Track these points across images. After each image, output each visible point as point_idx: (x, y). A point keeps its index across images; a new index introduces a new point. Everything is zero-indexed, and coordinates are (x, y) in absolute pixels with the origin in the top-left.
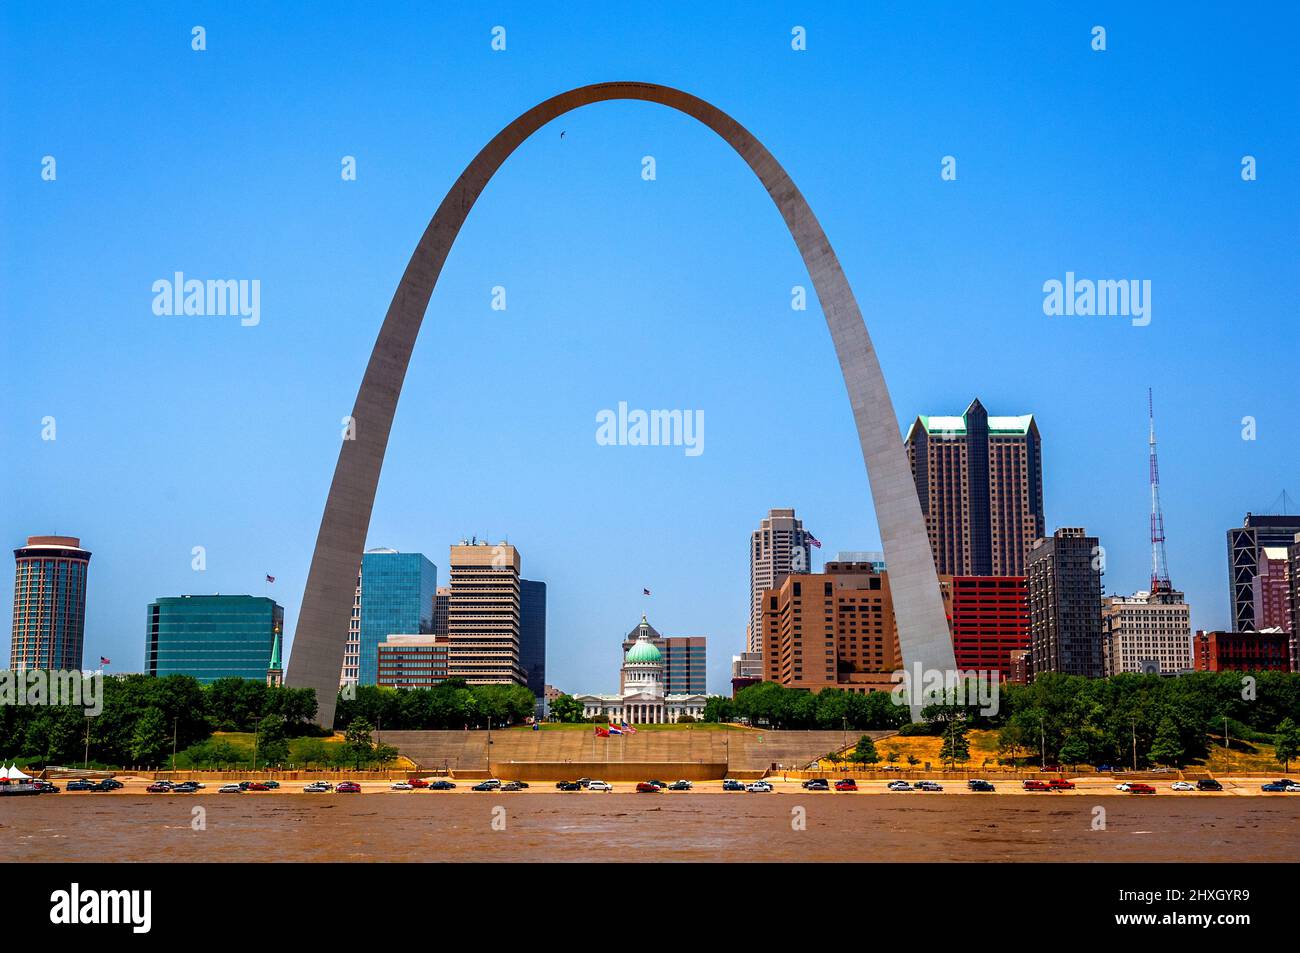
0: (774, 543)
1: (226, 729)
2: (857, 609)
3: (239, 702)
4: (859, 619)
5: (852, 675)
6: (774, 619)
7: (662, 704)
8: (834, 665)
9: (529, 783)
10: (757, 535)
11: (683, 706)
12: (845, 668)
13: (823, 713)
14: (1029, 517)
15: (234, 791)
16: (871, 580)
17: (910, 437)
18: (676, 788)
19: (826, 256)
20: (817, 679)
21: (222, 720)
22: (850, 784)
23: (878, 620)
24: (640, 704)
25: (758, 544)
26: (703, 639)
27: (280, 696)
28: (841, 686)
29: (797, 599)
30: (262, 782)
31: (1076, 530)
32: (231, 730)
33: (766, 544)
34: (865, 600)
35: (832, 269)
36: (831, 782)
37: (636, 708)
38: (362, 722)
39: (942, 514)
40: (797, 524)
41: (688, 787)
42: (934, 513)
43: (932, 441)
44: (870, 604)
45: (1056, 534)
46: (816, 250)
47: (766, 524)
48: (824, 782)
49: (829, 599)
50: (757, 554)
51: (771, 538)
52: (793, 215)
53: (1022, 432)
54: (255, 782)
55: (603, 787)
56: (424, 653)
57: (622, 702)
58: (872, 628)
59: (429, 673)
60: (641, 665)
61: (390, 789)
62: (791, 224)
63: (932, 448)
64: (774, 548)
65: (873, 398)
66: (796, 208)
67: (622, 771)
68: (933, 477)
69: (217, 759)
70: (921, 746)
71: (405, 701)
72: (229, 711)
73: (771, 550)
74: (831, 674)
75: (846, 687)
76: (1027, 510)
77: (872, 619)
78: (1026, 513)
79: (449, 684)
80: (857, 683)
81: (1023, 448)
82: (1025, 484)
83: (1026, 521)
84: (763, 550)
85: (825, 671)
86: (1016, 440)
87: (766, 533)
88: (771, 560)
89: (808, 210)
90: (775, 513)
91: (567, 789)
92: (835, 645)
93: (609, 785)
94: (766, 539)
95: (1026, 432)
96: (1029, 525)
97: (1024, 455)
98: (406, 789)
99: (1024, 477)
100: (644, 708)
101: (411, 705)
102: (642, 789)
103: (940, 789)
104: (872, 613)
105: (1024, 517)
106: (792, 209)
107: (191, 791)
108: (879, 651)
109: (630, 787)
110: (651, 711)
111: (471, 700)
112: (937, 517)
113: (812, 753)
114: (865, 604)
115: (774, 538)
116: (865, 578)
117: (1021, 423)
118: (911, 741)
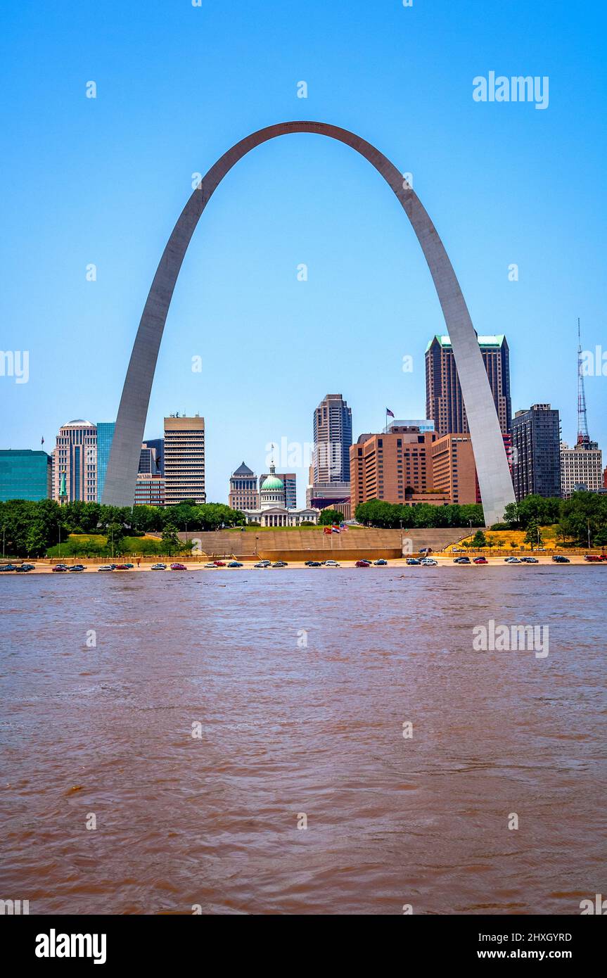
0: (330, 415)
1: (76, 532)
2: (411, 455)
3: (84, 516)
4: (412, 461)
5: (413, 495)
6: (360, 462)
7: (286, 514)
8: (403, 489)
9: (288, 562)
10: (319, 410)
11: (298, 516)
12: (409, 492)
13: (420, 518)
14: (502, 398)
15: (108, 570)
16: (419, 437)
17: (430, 349)
18: (379, 564)
19: (432, 234)
20: (393, 497)
21: (74, 527)
22: (482, 560)
23: (423, 461)
24: (273, 515)
25: (319, 416)
26: (295, 475)
27: (111, 512)
28: (407, 502)
29: (380, 449)
30: (123, 564)
31: (545, 406)
32: (80, 533)
33: (325, 416)
34: (415, 450)
35: (436, 243)
36: (471, 559)
37: (271, 517)
38: (172, 527)
39: (450, 396)
40: (344, 403)
41: (386, 563)
42: (445, 396)
43: (444, 351)
44: (419, 452)
45: (532, 408)
46: (426, 231)
47: (324, 403)
48: (467, 559)
49: (399, 449)
50: (319, 422)
51: (328, 412)
52: (411, 208)
53: (498, 345)
54: (119, 564)
55: (335, 564)
56: (145, 485)
57: (261, 514)
58: (420, 466)
59: (149, 497)
60: (272, 491)
61: (203, 568)
62: (410, 214)
63: (444, 356)
64: (330, 418)
65: (462, 324)
66: (413, 205)
67: (342, 554)
68: (444, 373)
69: (87, 551)
70: (506, 536)
71: (164, 514)
72: (78, 521)
73: (328, 419)
74: (401, 494)
75: (410, 503)
76: (501, 393)
77: (420, 461)
78: (500, 395)
79: (185, 503)
80: (416, 500)
81: (499, 355)
82: (500, 378)
83: (500, 400)
84: (323, 420)
85: (397, 493)
86: (495, 351)
87: (325, 409)
88: (328, 426)
89: (421, 205)
90: (329, 396)
91: (313, 566)
92: (403, 476)
93: (338, 563)
94: (325, 413)
95: (501, 345)
96: (502, 402)
97: (499, 360)
98: (214, 567)
99: (499, 373)
100: (276, 517)
101: (167, 517)
102: (359, 565)
103: (537, 561)
104: (420, 458)
105: (499, 398)
106: (410, 204)
107: (80, 570)
108: (424, 480)
109: (352, 564)
110: (280, 519)
111: (201, 513)
112: (446, 398)
113: (442, 542)
114: (415, 452)
115: (330, 412)
116: (415, 437)
117: (498, 340)
118: (499, 534)
